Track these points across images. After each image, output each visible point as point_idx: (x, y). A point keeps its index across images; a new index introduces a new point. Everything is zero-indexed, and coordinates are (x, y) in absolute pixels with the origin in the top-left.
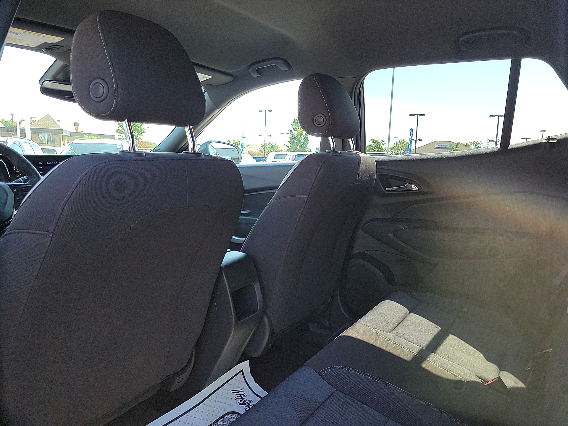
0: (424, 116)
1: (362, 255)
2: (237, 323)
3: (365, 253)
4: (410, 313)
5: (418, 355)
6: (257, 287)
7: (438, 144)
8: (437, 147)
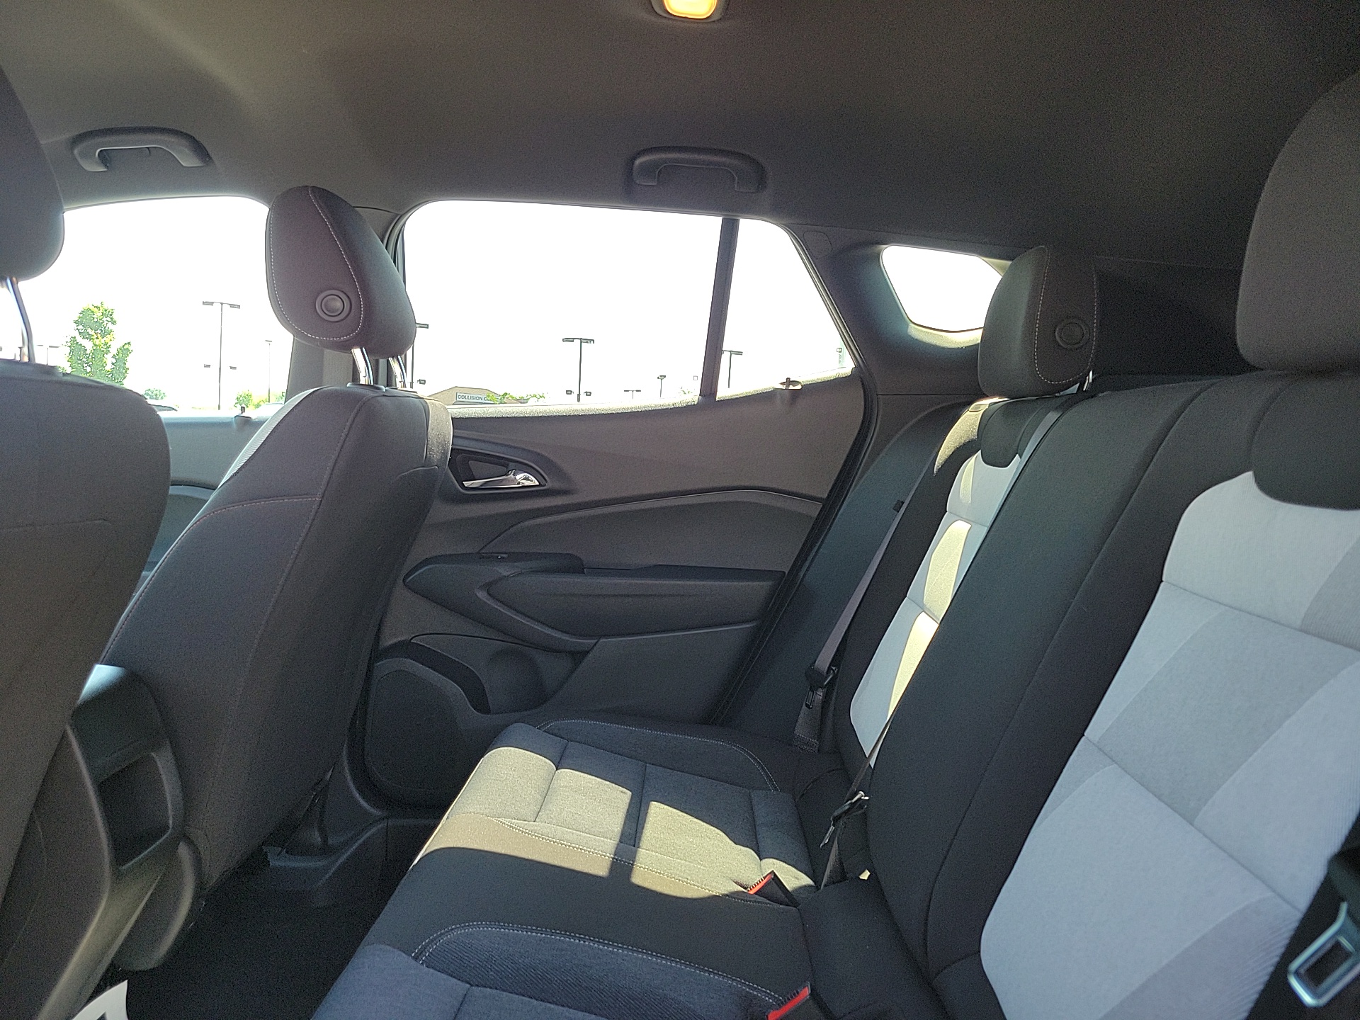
0: (428, 328)
1: (406, 649)
2: (118, 876)
3: (413, 643)
4: (557, 769)
5: (617, 860)
6: (164, 763)
7: (461, 395)
8: (458, 399)
